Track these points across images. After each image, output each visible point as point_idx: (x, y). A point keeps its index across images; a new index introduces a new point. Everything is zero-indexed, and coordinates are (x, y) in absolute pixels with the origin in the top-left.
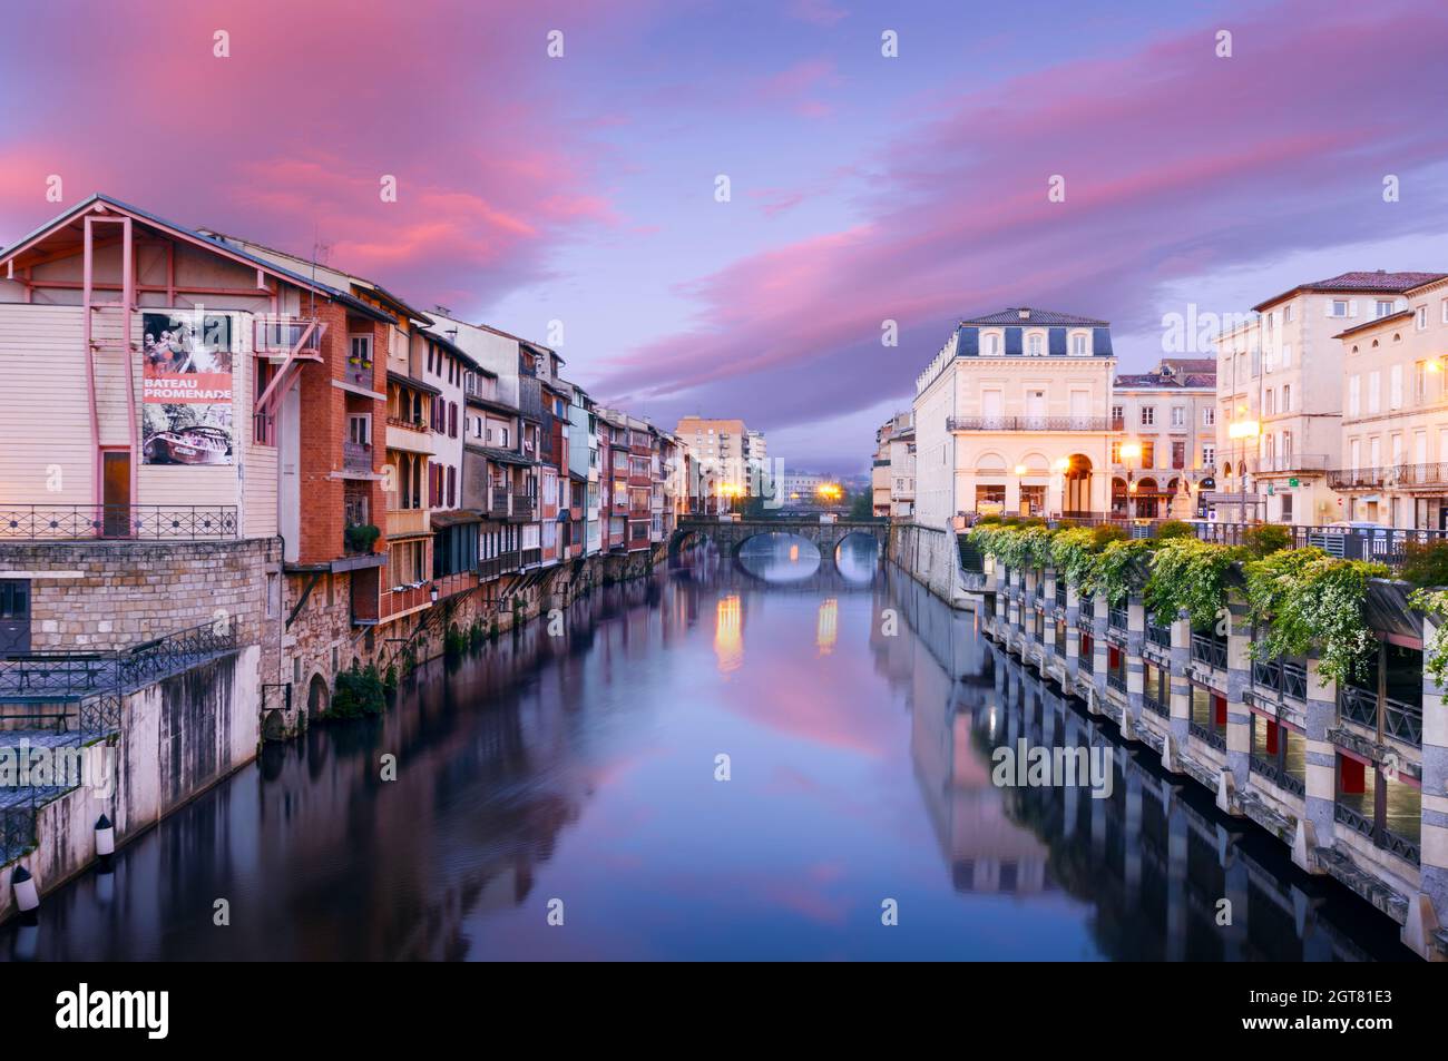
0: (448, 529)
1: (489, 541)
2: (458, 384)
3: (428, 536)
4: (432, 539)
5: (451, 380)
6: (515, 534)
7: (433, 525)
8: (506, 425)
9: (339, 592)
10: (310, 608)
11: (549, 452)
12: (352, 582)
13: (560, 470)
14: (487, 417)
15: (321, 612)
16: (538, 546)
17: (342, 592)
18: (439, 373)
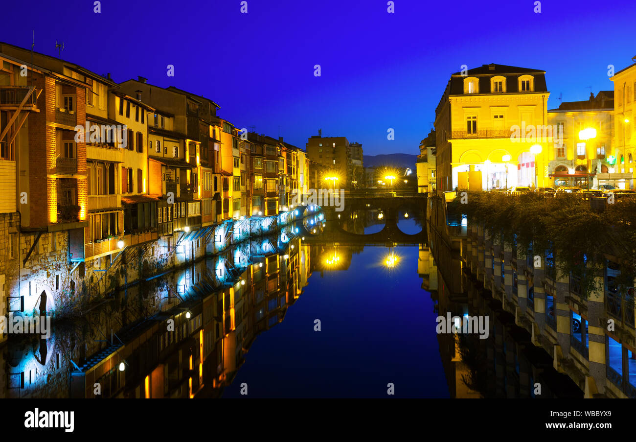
0: (134, 206)
1: (165, 212)
2: (143, 122)
3: (119, 209)
4: (123, 212)
5: (137, 119)
6: (183, 208)
7: (123, 203)
8: (177, 145)
9: (60, 243)
10: (40, 253)
11: (207, 159)
12: (69, 238)
13: (214, 170)
14: (164, 140)
15: (48, 255)
16: (199, 214)
17: (62, 243)
18: (128, 116)
